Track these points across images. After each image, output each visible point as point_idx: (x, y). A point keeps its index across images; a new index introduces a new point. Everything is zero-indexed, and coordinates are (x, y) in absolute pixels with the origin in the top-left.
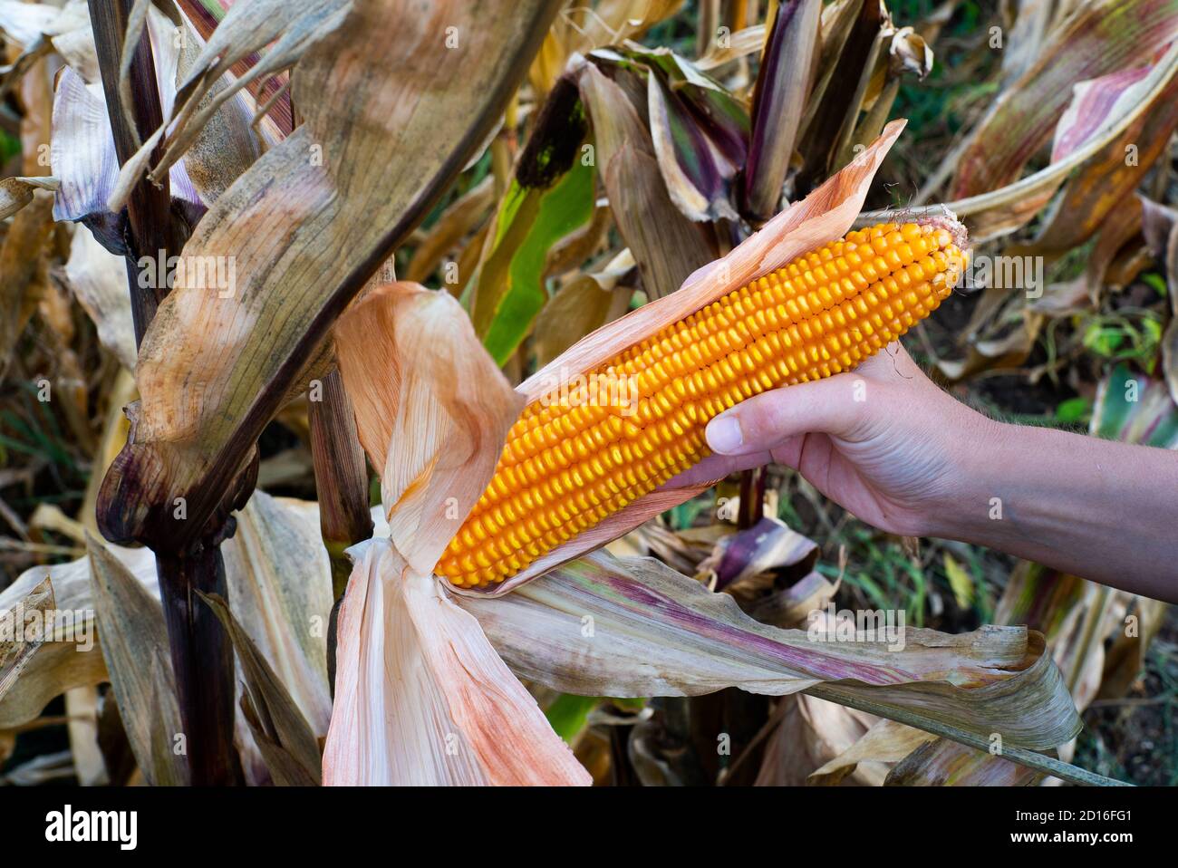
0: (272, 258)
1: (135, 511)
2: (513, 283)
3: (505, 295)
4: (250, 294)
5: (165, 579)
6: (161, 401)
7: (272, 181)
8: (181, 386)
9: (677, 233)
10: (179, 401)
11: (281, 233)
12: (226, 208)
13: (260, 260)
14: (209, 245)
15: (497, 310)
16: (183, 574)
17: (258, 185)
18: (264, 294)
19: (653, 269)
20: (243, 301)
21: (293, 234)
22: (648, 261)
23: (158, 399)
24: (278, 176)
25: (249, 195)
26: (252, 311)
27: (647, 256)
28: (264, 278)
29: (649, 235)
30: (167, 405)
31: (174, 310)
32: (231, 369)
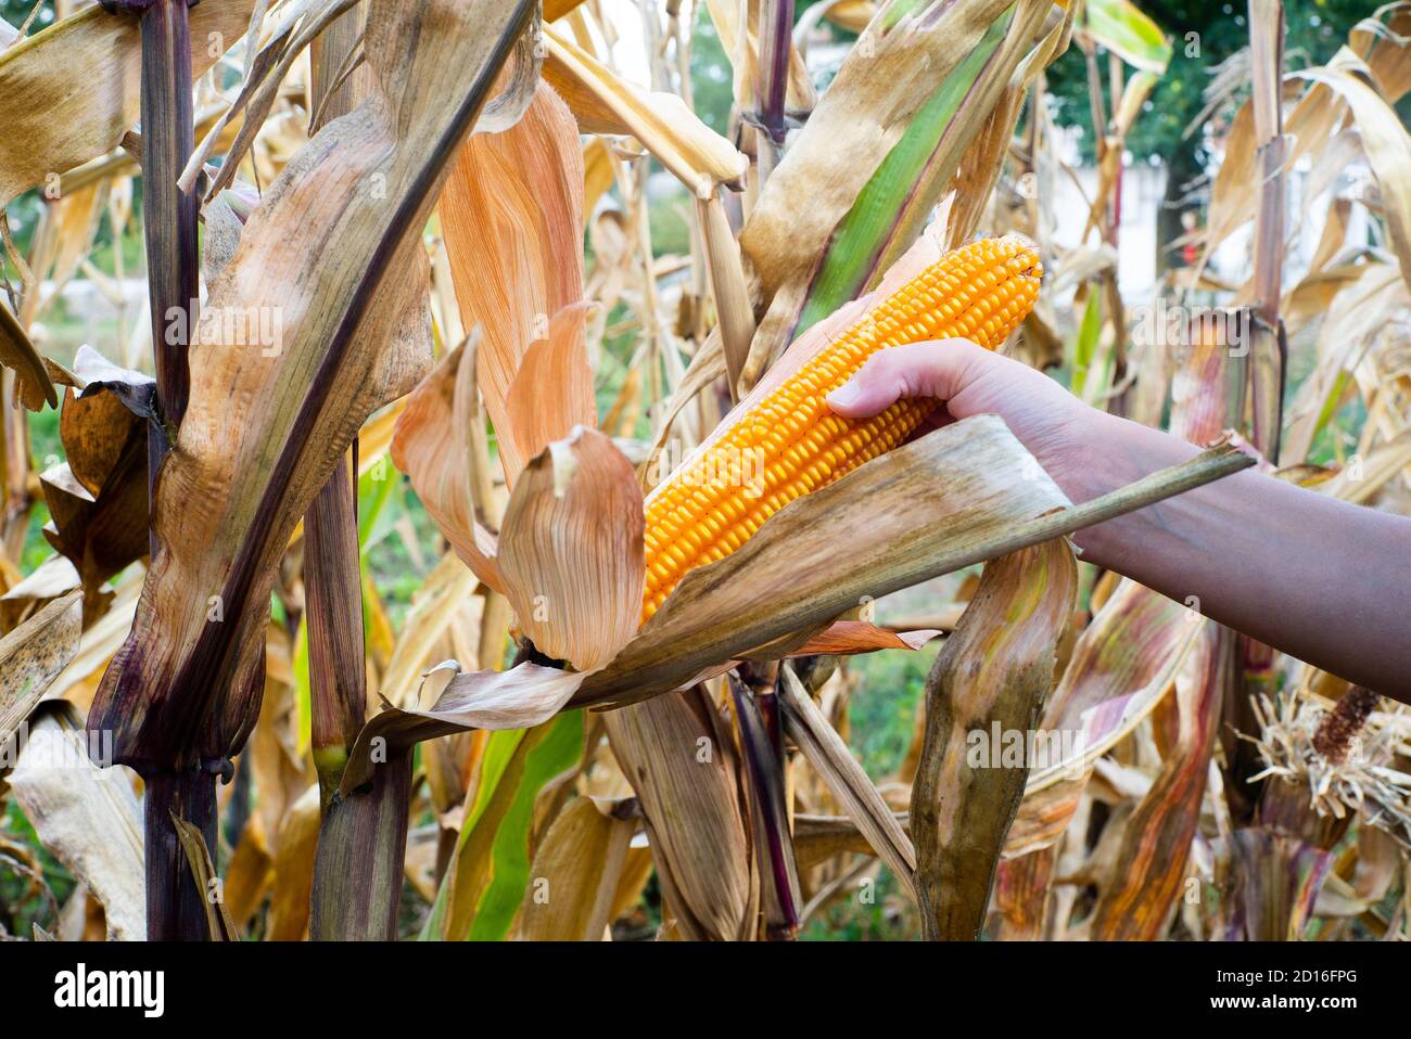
0: (331, 221)
1: (130, 724)
2: (496, 873)
3: (486, 888)
4: (306, 272)
5: (154, 809)
6: (206, 409)
7: (336, 143)
8: (227, 394)
9: (676, 728)
10: (223, 416)
11: (343, 189)
12: (293, 172)
13: (320, 224)
14: (273, 216)
15: (477, 909)
16: (177, 794)
17: (323, 148)
18: (320, 267)
19: (653, 774)
20: (298, 282)
21: (353, 189)
22: (647, 766)
23: (204, 404)
24: (342, 139)
25: (314, 157)
26: (306, 292)
27: (645, 758)
28: (322, 247)
29: (647, 733)
30: (212, 417)
31: (234, 282)
32: (277, 373)
